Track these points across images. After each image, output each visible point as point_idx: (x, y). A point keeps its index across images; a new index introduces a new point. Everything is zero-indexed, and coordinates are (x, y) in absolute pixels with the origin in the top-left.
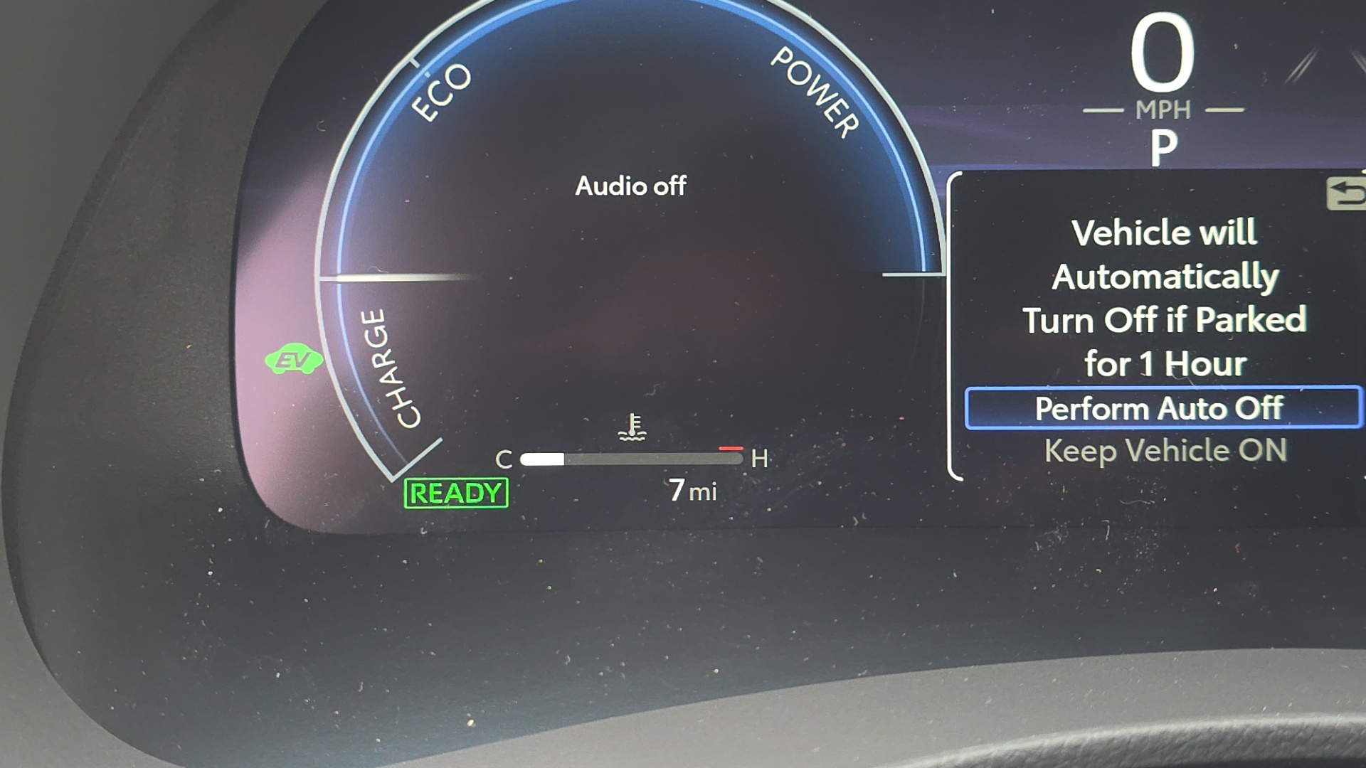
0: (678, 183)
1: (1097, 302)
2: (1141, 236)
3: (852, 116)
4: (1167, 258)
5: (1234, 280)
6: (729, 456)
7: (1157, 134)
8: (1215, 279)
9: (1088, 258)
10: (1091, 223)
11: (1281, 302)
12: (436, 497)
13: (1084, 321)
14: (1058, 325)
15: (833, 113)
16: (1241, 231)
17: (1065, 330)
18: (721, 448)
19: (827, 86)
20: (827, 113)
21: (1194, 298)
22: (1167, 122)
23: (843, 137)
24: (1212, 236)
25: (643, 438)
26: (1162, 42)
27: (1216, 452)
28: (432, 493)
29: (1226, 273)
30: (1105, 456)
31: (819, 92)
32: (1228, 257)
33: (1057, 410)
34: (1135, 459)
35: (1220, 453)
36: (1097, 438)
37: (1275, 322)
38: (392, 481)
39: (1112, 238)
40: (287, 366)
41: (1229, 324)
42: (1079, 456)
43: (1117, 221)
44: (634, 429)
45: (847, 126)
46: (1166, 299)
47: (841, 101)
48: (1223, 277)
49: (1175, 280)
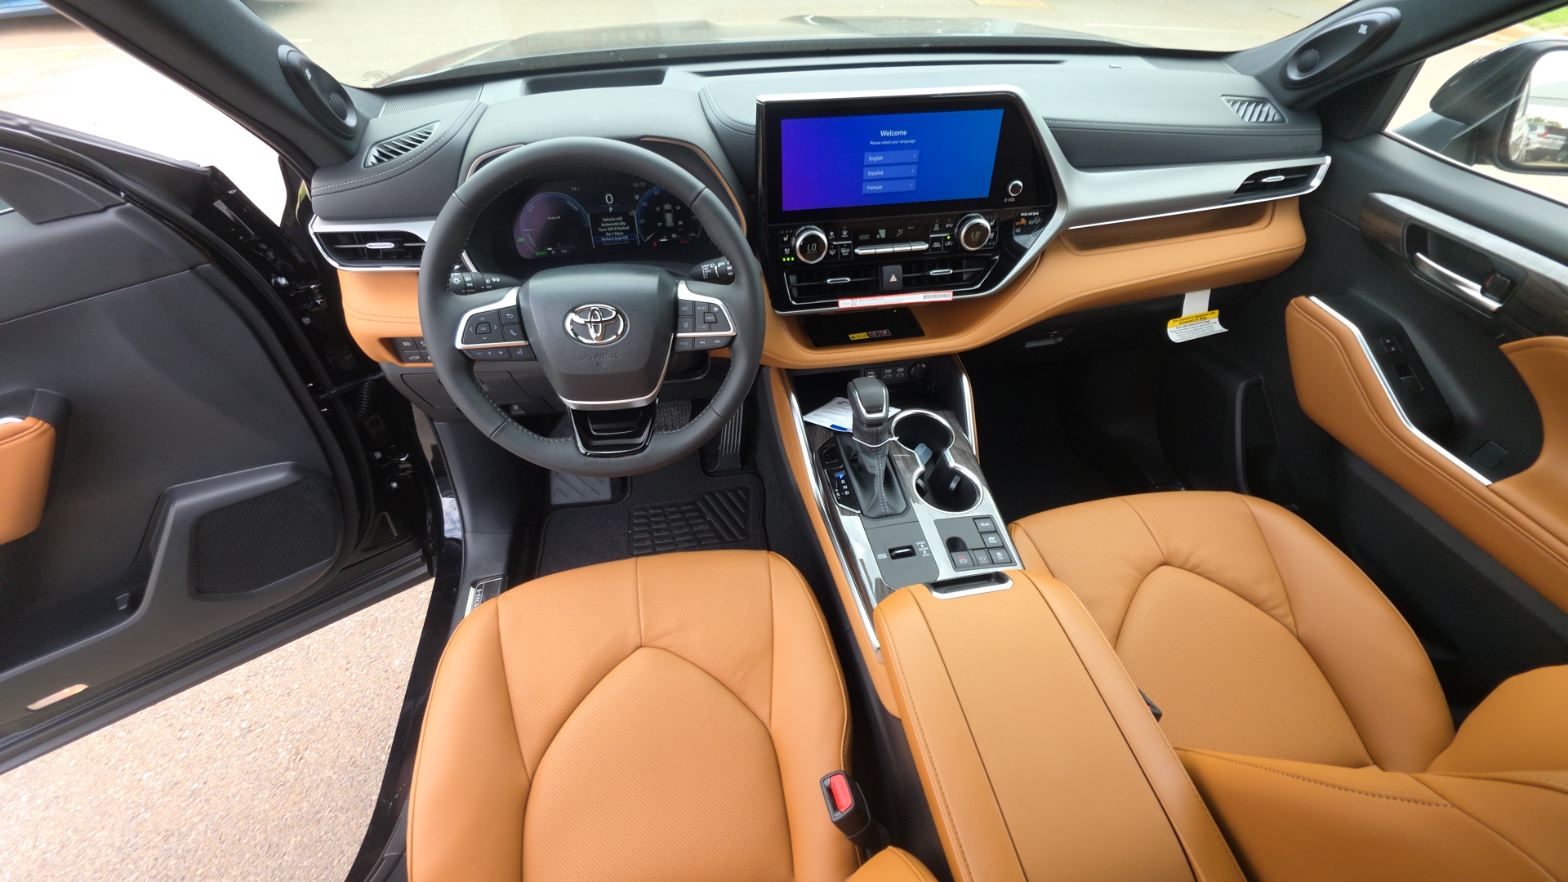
0: (559, 217)
1: (606, 227)
2: (610, 220)
4: (613, 222)
6: (570, 247)
7: (610, 208)
9: (605, 223)
11: (626, 226)
13: (605, 229)
14: (602, 230)
16: (621, 218)
21: (617, 226)
24: (618, 219)
26: (609, 197)
31: (573, 206)
32: (619, 221)
37: (626, 228)
38: (534, 252)
41: (621, 229)
46: (614, 227)
49: (615, 224)
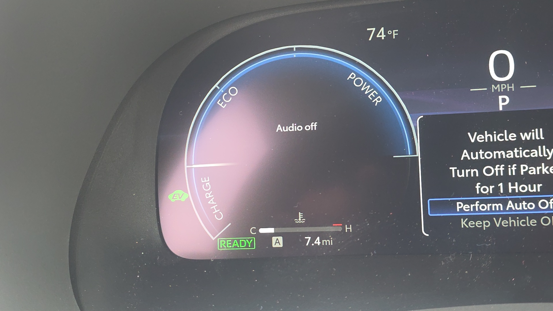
0: (314, 126)
1: (480, 164)
2: (497, 138)
3: (379, 97)
4: (507, 146)
5: (535, 154)
6: (337, 228)
7: (500, 97)
8: (527, 154)
10: (476, 133)
12: (229, 245)
13: (474, 172)
14: (463, 174)
15: (371, 96)
16: (538, 134)
17: (467, 176)
18: (333, 225)
19: (369, 86)
20: (369, 96)
21: (519, 161)
22: (505, 93)
23: (376, 105)
24: (525, 136)
25: (304, 222)
26: (502, 63)
27: (531, 222)
28: (228, 244)
29: (532, 151)
30: (486, 225)
31: (366, 89)
32: (532, 144)
33: (466, 207)
34: (498, 226)
35: (533, 222)
36: (482, 218)
38: (213, 240)
39: (485, 139)
40: (176, 199)
41: (533, 171)
42: (475, 225)
43: (486, 132)
44: (300, 219)
45: (377, 101)
46: (507, 162)
47: (375, 91)
48: (531, 152)
49: (510, 154)
